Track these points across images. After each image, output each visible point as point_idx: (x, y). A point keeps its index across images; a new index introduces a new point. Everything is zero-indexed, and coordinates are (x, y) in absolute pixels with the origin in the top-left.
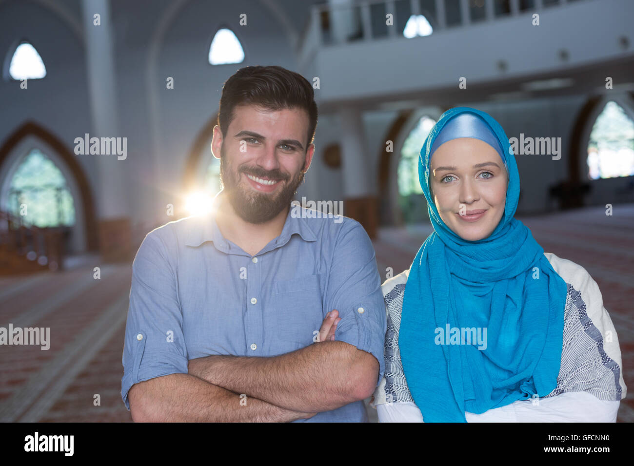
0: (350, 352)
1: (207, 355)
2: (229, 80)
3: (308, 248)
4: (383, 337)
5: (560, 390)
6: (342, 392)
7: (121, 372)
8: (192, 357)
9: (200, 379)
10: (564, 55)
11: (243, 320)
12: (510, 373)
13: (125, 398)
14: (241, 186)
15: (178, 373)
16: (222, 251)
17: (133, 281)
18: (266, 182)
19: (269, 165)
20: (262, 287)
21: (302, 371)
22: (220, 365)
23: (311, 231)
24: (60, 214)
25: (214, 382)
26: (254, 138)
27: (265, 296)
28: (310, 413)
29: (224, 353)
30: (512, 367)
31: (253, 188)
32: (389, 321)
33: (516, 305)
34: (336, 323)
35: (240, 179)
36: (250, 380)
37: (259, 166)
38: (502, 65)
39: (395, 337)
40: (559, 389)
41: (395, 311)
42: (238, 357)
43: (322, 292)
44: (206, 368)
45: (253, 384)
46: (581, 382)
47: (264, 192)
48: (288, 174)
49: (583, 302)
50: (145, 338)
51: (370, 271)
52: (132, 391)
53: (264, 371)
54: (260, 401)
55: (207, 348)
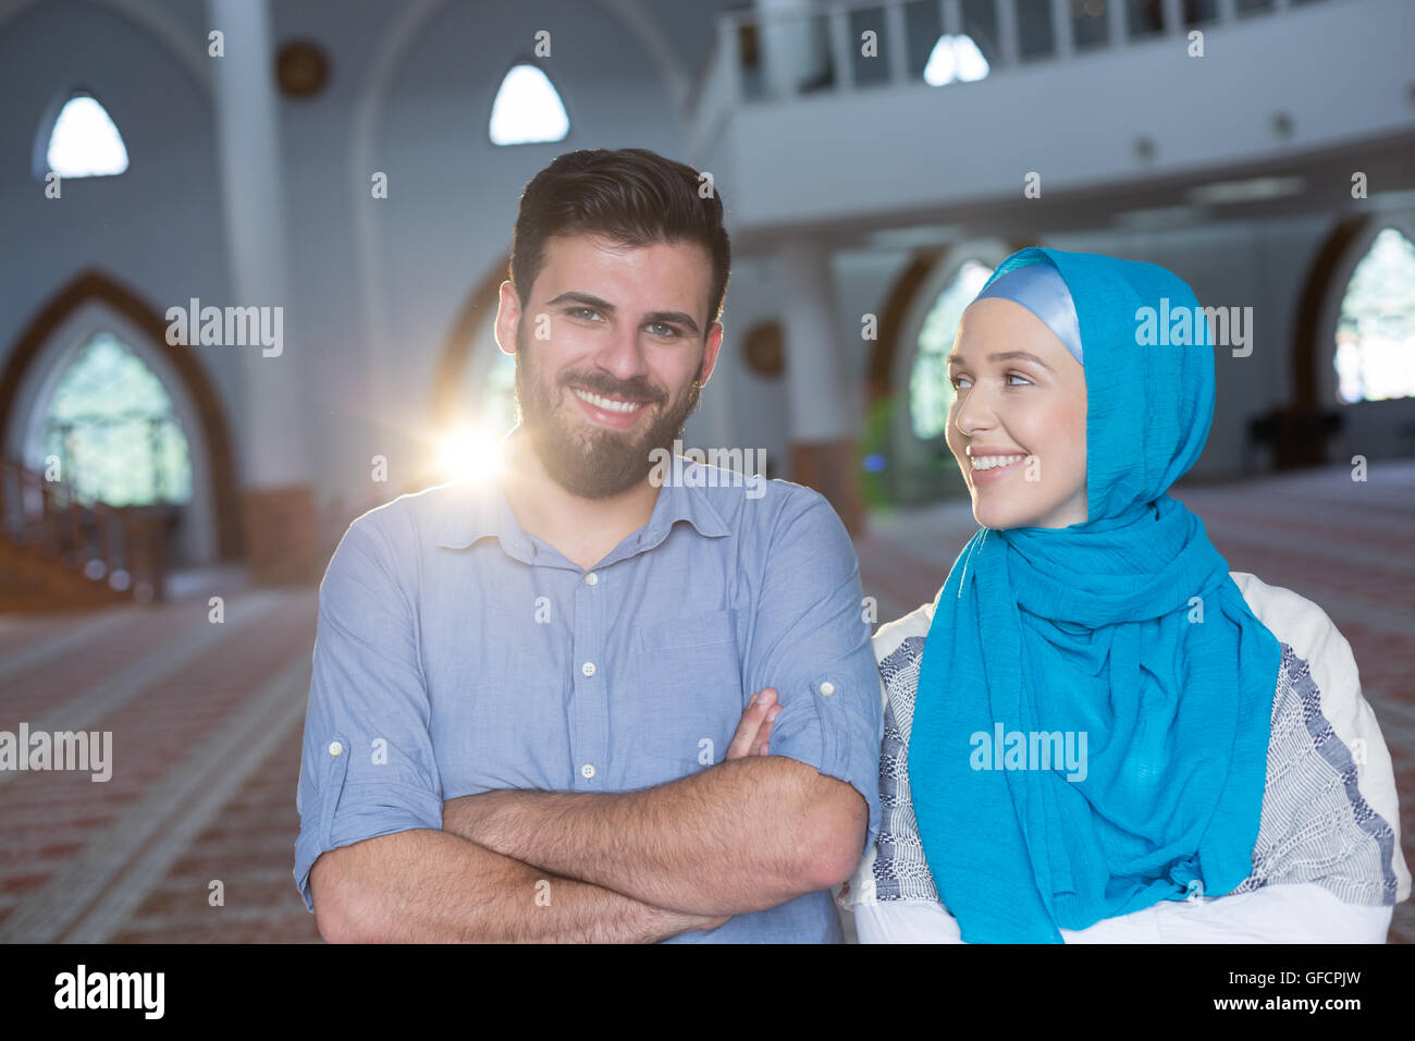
0: (804, 779)
1: (485, 790)
2: (535, 180)
3: (710, 552)
4: (876, 748)
5: (1259, 880)
6: (788, 869)
7: (294, 828)
8: (452, 794)
9: (469, 840)
10: (1283, 124)
11: (565, 711)
12: (1149, 844)
13: (304, 885)
14: (562, 417)
15: (421, 829)
16: (518, 559)
17: (321, 625)
18: (616, 406)
19: (623, 367)
20: (608, 638)
21: (696, 823)
22: (513, 810)
23: (716, 515)
24: (158, 477)
25: (500, 849)
26: (591, 309)
27: (614, 659)
28: (715, 917)
29: (523, 784)
30: (1151, 829)
31: (589, 421)
32: (888, 716)
33: (1165, 692)
34: (772, 718)
35: (561, 401)
36: (580, 844)
37: (601, 369)
38: (1145, 148)
39: (901, 754)
40: (1256, 878)
41: (902, 696)
42: (553, 792)
43: (741, 650)
44: (482, 817)
45: (588, 852)
46: (1305, 861)
47: (611, 426)
48: (664, 390)
49: (1313, 684)
50: (348, 752)
51: (849, 601)
52: (319, 868)
53: (611, 823)
54: (601, 891)
55: (484, 774)
